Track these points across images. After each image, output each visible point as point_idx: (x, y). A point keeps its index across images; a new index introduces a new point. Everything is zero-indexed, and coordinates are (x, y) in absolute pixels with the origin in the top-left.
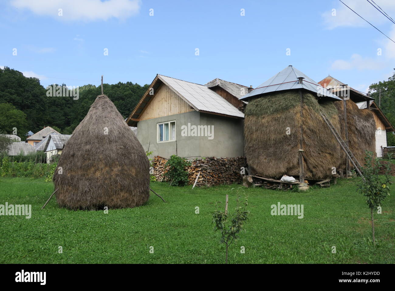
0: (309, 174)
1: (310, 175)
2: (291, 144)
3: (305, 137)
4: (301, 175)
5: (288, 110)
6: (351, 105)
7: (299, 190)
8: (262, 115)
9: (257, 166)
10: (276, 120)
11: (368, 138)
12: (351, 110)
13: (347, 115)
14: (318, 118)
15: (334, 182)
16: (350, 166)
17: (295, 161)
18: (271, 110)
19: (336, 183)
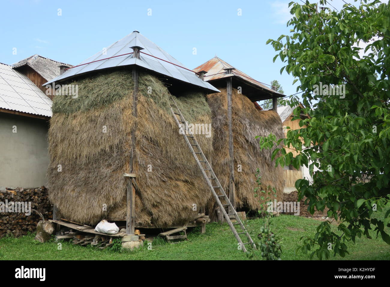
0: (145, 219)
1: (147, 220)
2: (112, 164)
3: (138, 152)
4: (128, 220)
5: (111, 103)
6: (240, 102)
7: (122, 248)
8: (72, 112)
9: (61, 204)
10: (92, 121)
11: (268, 157)
12: (238, 110)
13: (233, 118)
14: (164, 118)
15: (201, 231)
16: (235, 201)
17: (118, 195)
18: (86, 103)
19: (204, 231)
